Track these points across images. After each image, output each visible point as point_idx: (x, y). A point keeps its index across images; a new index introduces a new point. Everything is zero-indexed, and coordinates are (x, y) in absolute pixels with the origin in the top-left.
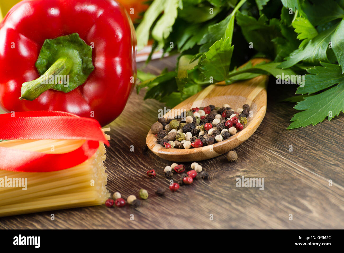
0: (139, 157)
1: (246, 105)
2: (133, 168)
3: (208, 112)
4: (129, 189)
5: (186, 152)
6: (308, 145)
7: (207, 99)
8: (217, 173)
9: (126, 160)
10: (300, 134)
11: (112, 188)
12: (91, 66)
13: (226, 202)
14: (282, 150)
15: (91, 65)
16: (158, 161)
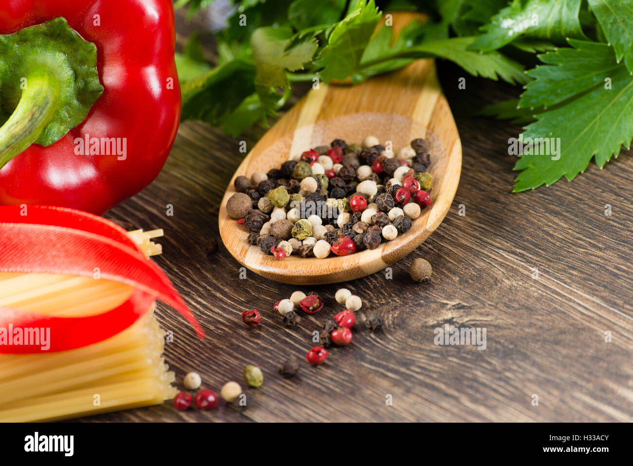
0: (203, 267)
1: (418, 141)
2: (199, 299)
3: (338, 159)
4: (210, 359)
5: (326, 269)
6: (578, 235)
7: (322, 122)
8: (398, 312)
9: (178, 277)
10: (548, 205)
11: (172, 356)
12: (97, 87)
13: (446, 395)
14: (524, 249)
15: (95, 83)
16: (250, 281)
